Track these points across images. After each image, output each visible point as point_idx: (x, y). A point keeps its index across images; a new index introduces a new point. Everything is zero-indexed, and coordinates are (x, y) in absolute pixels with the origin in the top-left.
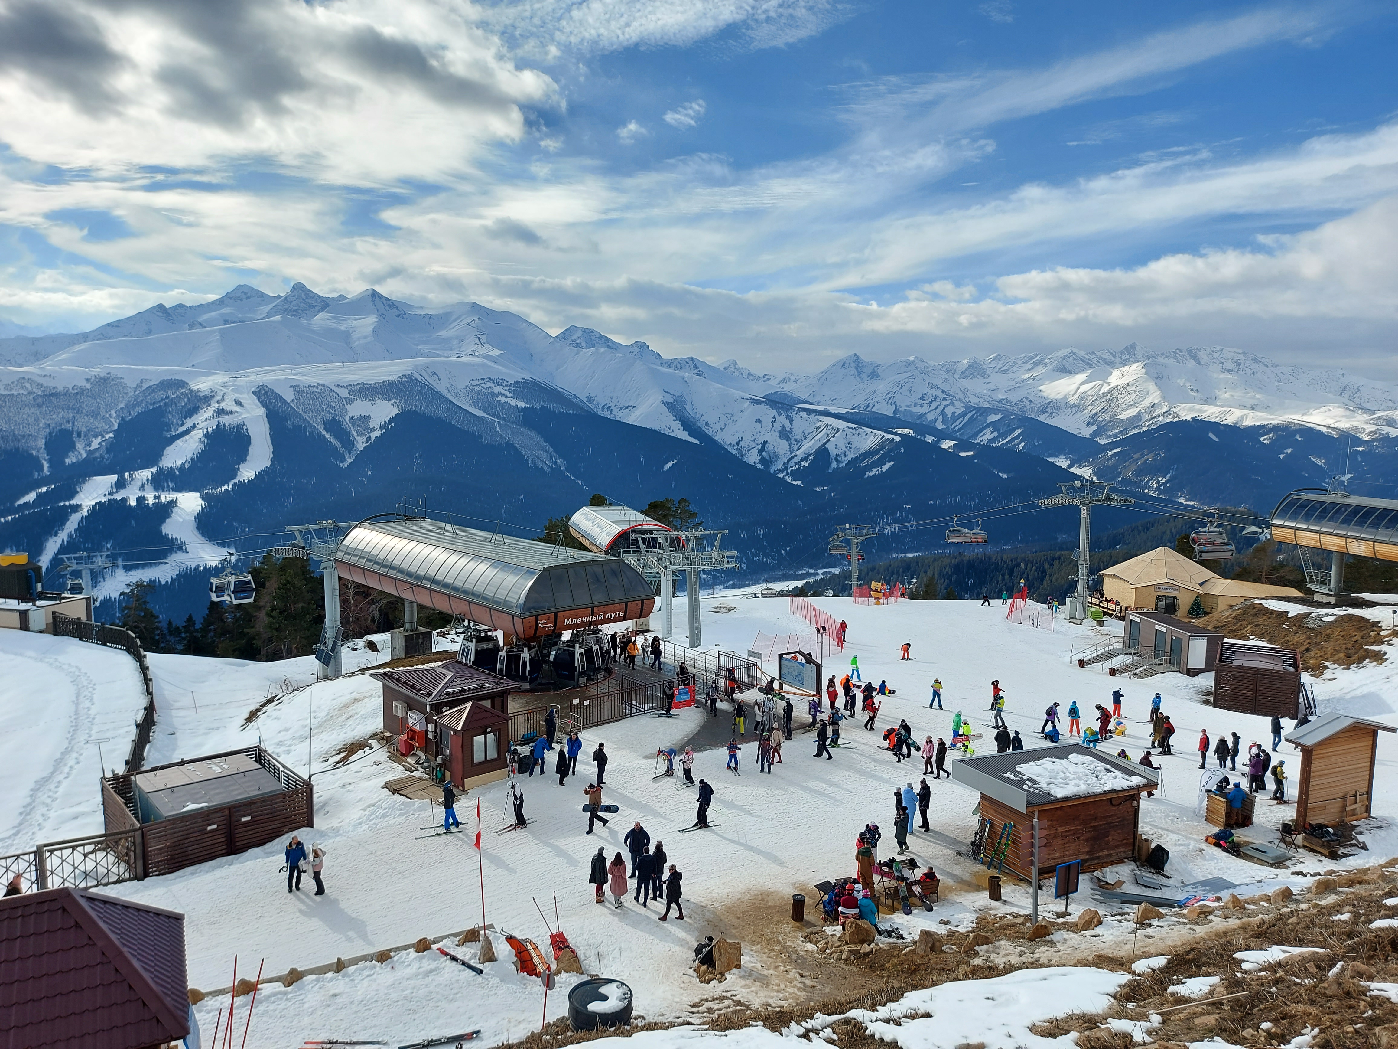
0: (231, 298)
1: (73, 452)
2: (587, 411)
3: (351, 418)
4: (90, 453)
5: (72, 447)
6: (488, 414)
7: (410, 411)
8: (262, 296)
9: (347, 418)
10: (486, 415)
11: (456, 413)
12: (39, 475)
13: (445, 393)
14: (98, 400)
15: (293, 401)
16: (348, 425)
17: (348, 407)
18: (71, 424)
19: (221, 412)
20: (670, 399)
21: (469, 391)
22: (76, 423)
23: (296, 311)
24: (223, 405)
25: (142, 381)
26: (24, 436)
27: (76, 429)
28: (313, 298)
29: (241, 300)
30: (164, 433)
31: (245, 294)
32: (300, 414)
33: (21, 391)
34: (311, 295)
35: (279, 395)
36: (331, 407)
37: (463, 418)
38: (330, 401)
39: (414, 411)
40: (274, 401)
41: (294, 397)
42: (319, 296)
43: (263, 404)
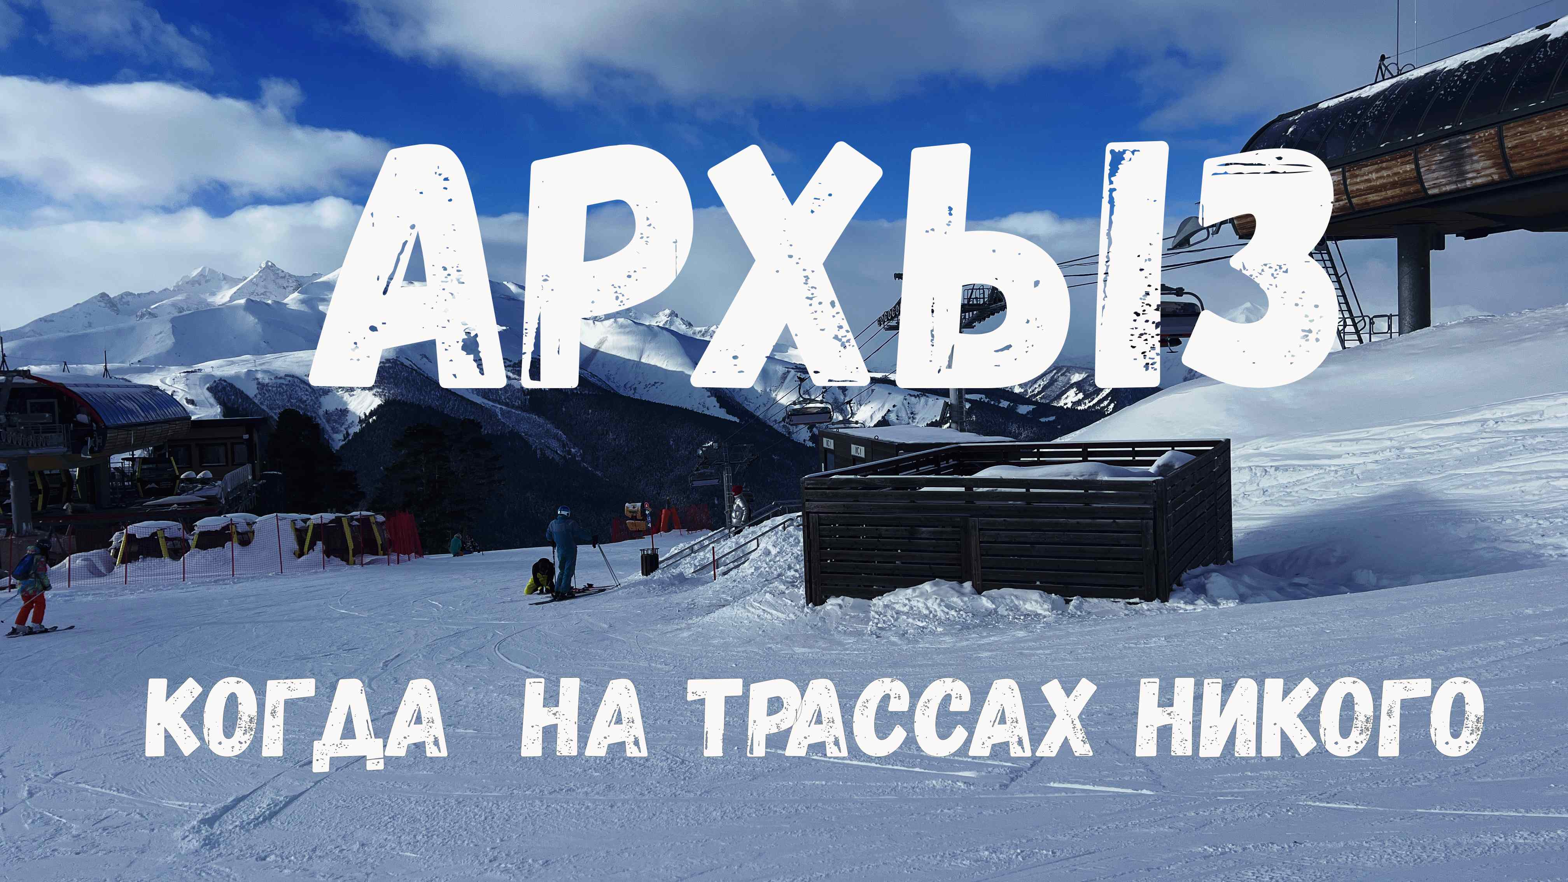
0: (187, 283)
2: (606, 390)
6: (489, 400)
7: (394, 400)
8: (224, 278)
10: (485, 401)
11: (449, 400)
15: (256, 396)
16: (321, 421)
17: (322, 400)
23: (264, 293)
28: (284, 277)
29: (200, 284)
31: (205, 277)
32: (265, 411)
34: (282, 274)
35: (239, 390)
36: (301, 400)
37: (458, 405)
38: (300, 394)
39: (400, 400)
40: (233, 397)
41: (257, 391)
42: (290, 276)
43: (220, 402)
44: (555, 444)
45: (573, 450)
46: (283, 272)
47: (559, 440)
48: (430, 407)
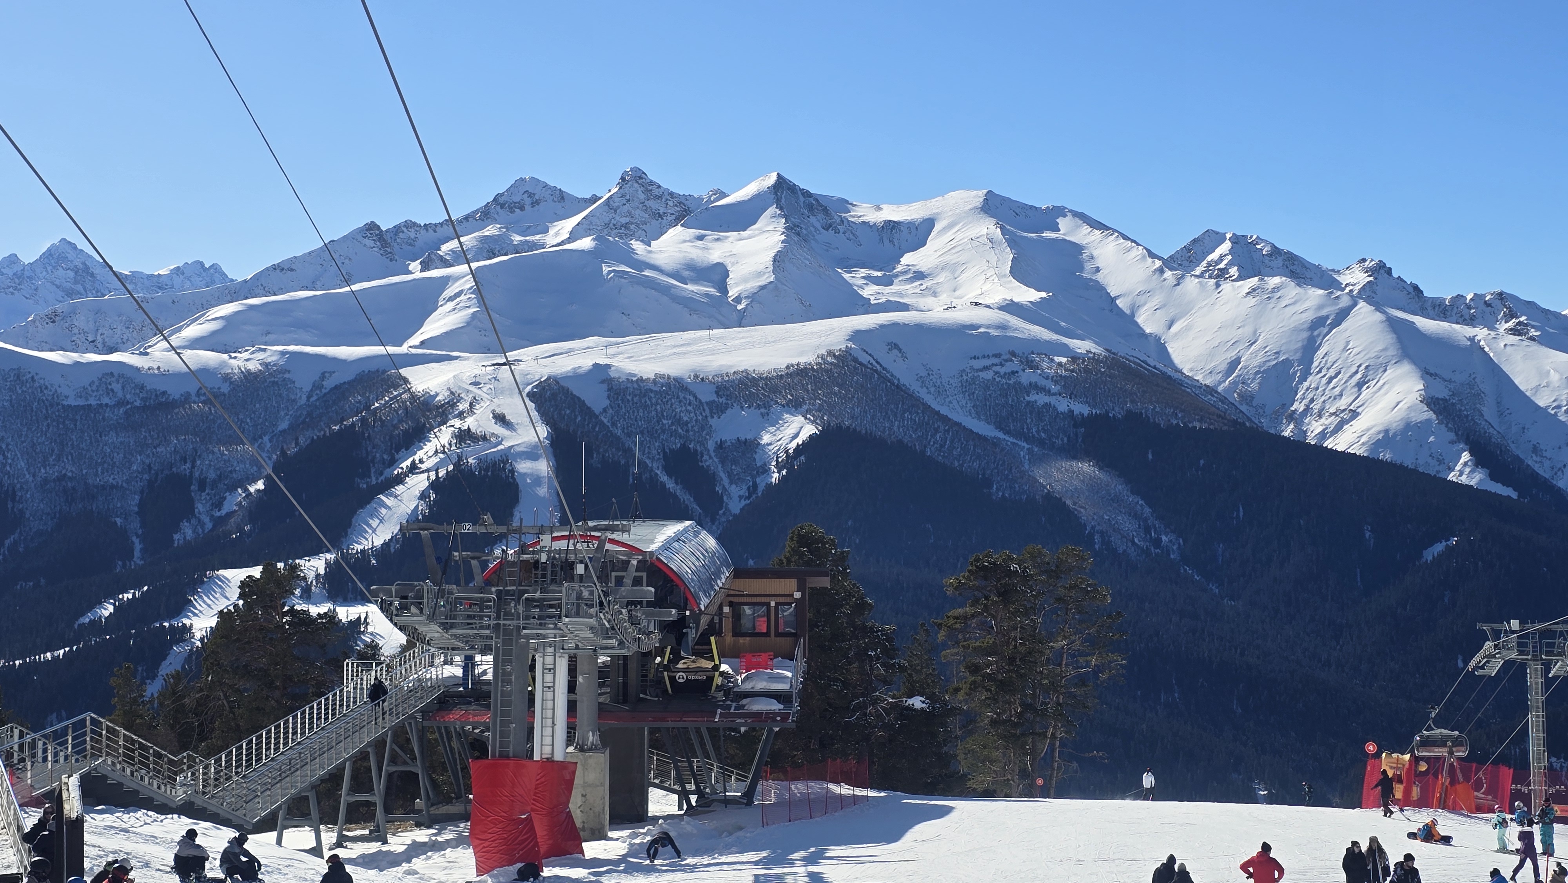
0: (502, 206)
1: (189, 521)
2: (1235, 422)
3: (720, 446)
4: (219, 522)
5: (188, 511)
6: (1007, 433)
7: (839, 427)
8: (563, 198)
9: (711, 445)
10: (1001, 435)
11: (937, 430)
12: (124, 566)
13: (915, 387)
14: (241, 416)
15: (605, 410)
16: (711, 461)
17: (714, 422)
18: (188, 465)
19: (464, 436)
20: (1442, 392)
21: (968, 386)
22: (198, 462)
23: (626, 226)
24: (470, 422)
25: (323, 377)
26: (103, 488)
27: (197, 474)
28: (659, 197)
29: (522, 208)
30: (357, 480)
31: (531, 195)
32: (618, 438)
33: (106, 400)
34: (656, 192)
35: (579, 398)
36: (678, 421)
37: (952, 441)
38: (678, 410)
39: (848, 428)
40: (568, 412)
41: (607, 402)
42: (672, 194)
43: (547, 419)
44: (1128, 525)
45: (1164, 538)
46: (659, 187)
47: (1136, 516)
48: (900, 442)
